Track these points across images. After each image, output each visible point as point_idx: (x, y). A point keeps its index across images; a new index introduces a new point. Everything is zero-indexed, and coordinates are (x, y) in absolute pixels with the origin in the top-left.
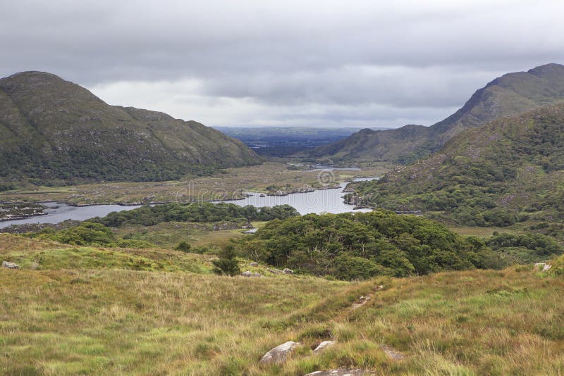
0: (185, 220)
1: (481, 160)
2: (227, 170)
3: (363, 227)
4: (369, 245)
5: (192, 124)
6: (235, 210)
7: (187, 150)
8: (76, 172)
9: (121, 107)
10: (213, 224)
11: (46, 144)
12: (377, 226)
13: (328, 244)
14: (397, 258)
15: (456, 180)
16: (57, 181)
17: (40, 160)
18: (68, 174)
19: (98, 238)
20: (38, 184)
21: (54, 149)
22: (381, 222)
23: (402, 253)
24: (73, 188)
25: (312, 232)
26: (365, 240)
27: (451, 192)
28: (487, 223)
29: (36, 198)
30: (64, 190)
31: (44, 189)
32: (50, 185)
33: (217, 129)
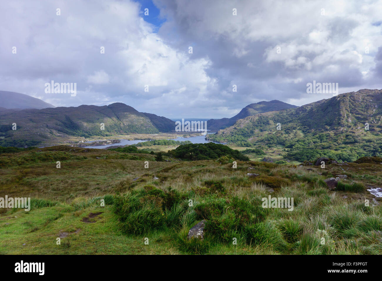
0: (160, 145)
1: (244, 128)
2: (172, 130)
3: (206, 147)
4: (207, 152)
5: (163, 118)
6: (174, 142)
7: (161, 125)
8: (129, 131)
9: (143, 113)
10: (167, 146)
11: (121, 123)
12: (210, 147)
13: (196, 152)
14: (215, 156)
15: (236, 134)
16: (124, 133)
17: (119, 128)
18: (128, 132)
19: (134, 150)
20: (119, 134)
21: (124, 124)
22: (211, 146)
23: (216, 154)
24: (129, 136)
25: (191, 148)
26: (206, 151)
27: (235, 137)
28: (245, 146)
29: (118, 138)
30: (126, 136)
31: (120, 136)
32: (122, 135)
33: (173, 120)
